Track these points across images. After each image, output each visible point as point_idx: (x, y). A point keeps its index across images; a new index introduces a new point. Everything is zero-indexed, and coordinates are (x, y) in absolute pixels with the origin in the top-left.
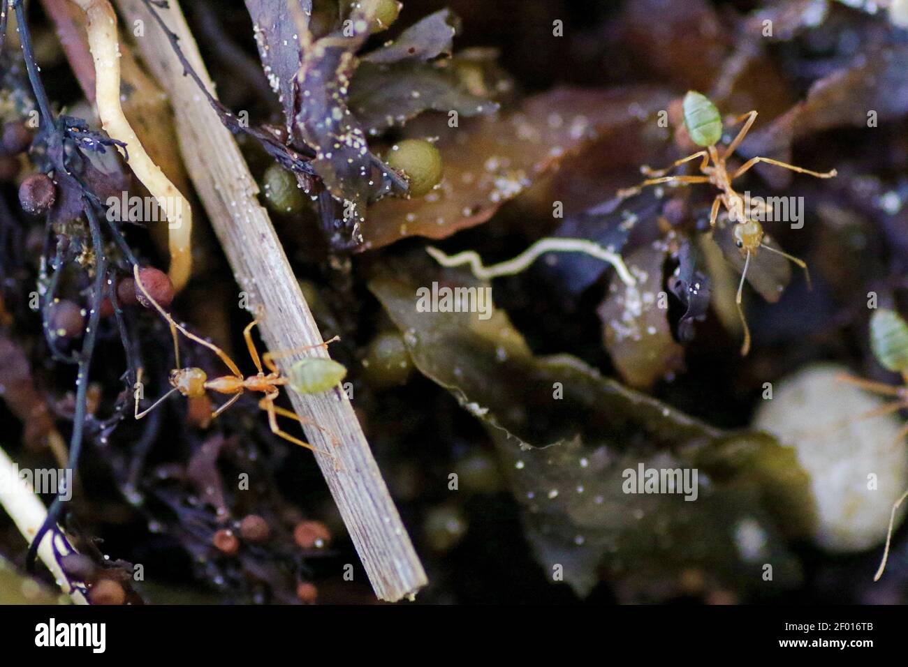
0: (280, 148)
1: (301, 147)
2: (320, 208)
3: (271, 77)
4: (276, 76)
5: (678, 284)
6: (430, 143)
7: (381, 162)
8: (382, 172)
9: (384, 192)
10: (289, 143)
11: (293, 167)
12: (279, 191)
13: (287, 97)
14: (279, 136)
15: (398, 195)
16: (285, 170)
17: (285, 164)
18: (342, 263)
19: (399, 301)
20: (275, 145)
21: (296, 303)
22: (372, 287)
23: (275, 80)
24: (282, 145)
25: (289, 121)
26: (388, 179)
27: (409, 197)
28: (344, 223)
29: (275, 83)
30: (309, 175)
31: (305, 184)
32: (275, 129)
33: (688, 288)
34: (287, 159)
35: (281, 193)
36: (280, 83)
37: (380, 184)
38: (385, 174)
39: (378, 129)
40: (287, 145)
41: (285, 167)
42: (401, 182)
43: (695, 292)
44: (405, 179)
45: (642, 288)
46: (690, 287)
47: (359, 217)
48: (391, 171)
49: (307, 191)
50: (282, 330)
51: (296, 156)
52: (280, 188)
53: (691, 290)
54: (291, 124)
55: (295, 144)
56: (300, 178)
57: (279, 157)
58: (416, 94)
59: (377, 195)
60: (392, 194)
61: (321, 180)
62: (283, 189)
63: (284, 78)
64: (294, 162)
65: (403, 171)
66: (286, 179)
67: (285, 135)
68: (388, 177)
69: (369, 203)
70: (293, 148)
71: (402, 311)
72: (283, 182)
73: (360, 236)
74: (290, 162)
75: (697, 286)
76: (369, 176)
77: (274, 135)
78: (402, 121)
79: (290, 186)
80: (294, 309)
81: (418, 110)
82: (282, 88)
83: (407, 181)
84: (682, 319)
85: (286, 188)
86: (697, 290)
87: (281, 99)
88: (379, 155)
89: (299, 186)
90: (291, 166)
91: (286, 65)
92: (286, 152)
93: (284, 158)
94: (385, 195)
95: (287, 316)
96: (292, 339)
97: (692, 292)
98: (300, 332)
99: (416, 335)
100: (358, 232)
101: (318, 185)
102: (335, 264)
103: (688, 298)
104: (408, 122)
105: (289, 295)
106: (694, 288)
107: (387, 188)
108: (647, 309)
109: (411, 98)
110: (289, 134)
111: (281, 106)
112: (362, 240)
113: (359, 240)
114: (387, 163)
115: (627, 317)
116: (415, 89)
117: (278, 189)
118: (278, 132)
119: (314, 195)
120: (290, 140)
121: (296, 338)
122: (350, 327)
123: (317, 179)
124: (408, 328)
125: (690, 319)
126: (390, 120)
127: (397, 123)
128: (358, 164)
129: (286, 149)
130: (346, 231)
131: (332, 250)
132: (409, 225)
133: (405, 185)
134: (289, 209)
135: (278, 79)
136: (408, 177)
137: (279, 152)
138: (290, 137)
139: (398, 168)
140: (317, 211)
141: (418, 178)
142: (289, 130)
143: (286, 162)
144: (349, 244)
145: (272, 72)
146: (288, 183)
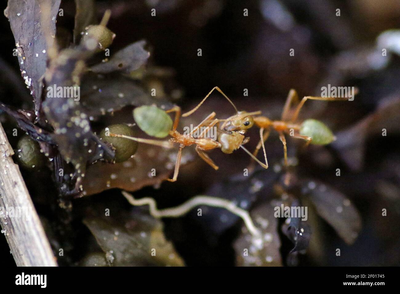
0: (30, 125)
1: (44, 125)
2: (54, 167)
3: (26, 78)
4: (29, 78)
5: (289, 228)
6: (130, 127)
7: (97, 138)
8: (98, 144)
9: (98, 158)
10: (36, 122)
11: (38, 138)
12: (28, 154)
13: (36, 91)
14: (29, 117)
15: (107, 161)
16: (32, 140)
17: (33, 136)
18: (67, 204)
19: (104, 232)
20: (26, 123)
21: (36, 229)
22: (85, 222)
23: (29, 80)
24: (31, 123)
25: (37, 107)
26: (101, 149)
27: (114, 162)
28: (71, 177)
29: (28, 82)
30: (49, 144)
31: (46, 149)
32: (27, 112)
33: (296, 231)
34: (34, 133)
35: (29, 155)
36: (32, 81)
37: (95, 153)
38: (100, 146)
39: (94, 117)
40: (35, 123)
41: (32, 138)
42: (110, 152)
43: (301, 234)
44: (113, 150)
45: (264, 231)
46: (298, 231)
47: (81, 173)
48: (104, 144)
49: (47, 155)
50: (25, 247)
51: (40, 131)
52: (29, 152)
53: (298, 232)
54: (38, 109)
55: (40, 123)
56: (42, 145)
57: (29, 131)
58: (121, 95)
59: (93, 159)
60: (102, 159)
61: (57, 147)
62: (30, 153)
63: (34, 78)
64: (39, 135)
65: (111, 144)
66: (33, 146)
67: (34, 116)
68: (102, 148)
69: (88, 165)
70: (38, 126)
71: (105, 239)
72: (31, 148)
73: (81, 186)
74: (36, 135)
75: (302, 230)
76: (89, 147)
77: (26, 116)
78: (111, 112)
79: (35, 151)
80: (34, 233)
81: (122, 106)
82: (33, 86)
83: (114, 151)
84: (291, 251)
85: (32, 152)
86: (302, 233)
87: (32, 93)
88: (95, 133)
89: (42, 151)
90: (37, 137)
91: (37, 70)
92: (33, 127)
93: (32, 132)
94: (99, 160)
95: (29, 238)
96: (31, 253)
97: (299, 234)
98: (37, 249)
99: (114, 255)
100: (80, 184)
101: (54, 150)
102: (62, 205)
103: (296, 239)
104: (115, 113)
105: (31, 223)
106: (300, 232)
107: (101, 155)
108: (267, 245)
109: (118, 97)
110: (36, 116)
111: (32, 97)
112: (82, 189)
113: (80, 189)
114: (101, 139)
115: (253, 250)
116: (122, 91)
117: (27, 152)
118: (29, 115)
119: (52, 158)
120: (37, 120)
121: (34, 252)
122: (70, 248)
123: (54, 147)
124: (109, 251)
125: (295, 253)
126: (103, 111)
127: (107, 114)
128: (82, 137)
129: (34, 125)
130: (71, 184)
131: (60, 195)
132: (112, 181)
133: (113, 154)
134: (34, 166)
135: (30, 80)
136: (115, 149)
137: (29, 128)
138: (37, 118)
139: (109, 142)
140: (52, 169)
141: (121, 150)
142: (36, 113)
143: (34, 134)
144: (72, 192)
145: (26, 75)
146: (34, 149)
